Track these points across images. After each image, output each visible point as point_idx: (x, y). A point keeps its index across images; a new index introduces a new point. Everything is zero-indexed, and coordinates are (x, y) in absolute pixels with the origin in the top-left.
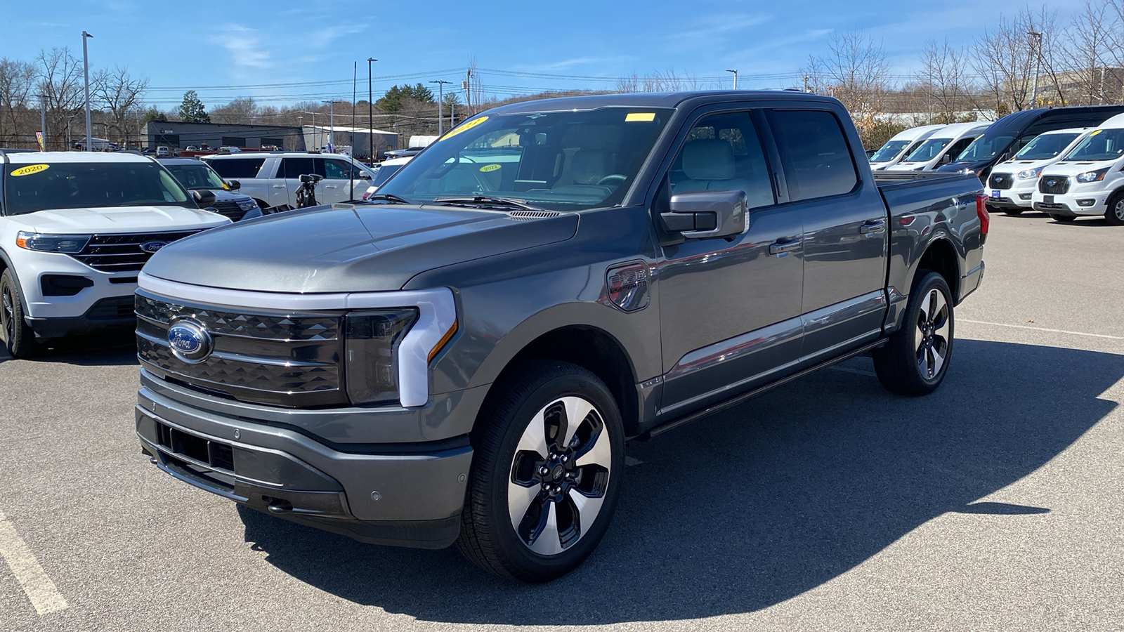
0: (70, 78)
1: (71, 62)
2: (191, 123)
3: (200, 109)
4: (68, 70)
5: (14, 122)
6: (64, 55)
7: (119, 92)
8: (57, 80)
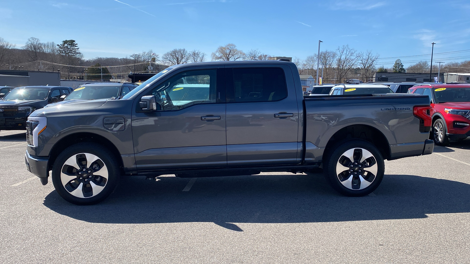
0: (348, 56)
1: (349, 50)
2: (397, 73)
3: (402, 67)
4: (347, 54)
5: (327, 73)
6: (347, 48)
7: (367, 61)
8: (343, 57)
